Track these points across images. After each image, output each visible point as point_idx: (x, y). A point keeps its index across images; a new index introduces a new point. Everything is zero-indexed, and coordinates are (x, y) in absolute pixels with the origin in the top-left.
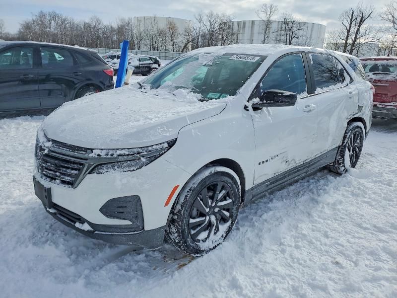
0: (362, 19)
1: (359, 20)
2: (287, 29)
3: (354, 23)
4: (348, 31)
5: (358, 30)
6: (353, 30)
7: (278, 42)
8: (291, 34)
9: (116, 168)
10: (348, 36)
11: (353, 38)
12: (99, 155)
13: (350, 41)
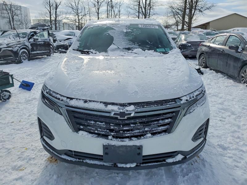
0: (56, 5)
1: (54, 5)
2: (8, 9)
3: (52, 8)
4: (50, 13)
5: (56, 12)
6: (53, 12)
7: (3, 18)
8: (12, 12)
9: (198, 105)
10: (50, 16)
11: (55, 16)
12: (187, 100)
13: (53, 18)
